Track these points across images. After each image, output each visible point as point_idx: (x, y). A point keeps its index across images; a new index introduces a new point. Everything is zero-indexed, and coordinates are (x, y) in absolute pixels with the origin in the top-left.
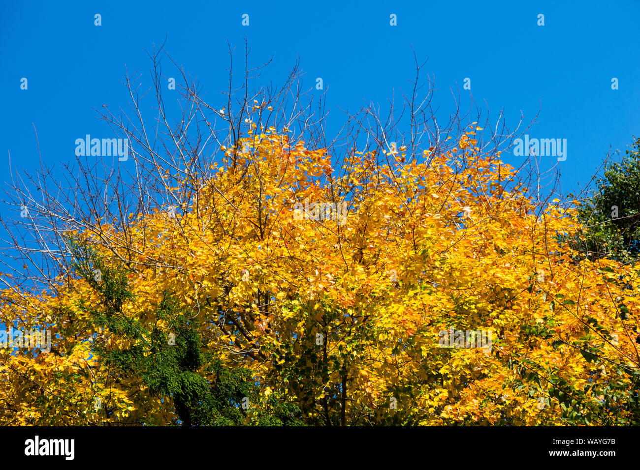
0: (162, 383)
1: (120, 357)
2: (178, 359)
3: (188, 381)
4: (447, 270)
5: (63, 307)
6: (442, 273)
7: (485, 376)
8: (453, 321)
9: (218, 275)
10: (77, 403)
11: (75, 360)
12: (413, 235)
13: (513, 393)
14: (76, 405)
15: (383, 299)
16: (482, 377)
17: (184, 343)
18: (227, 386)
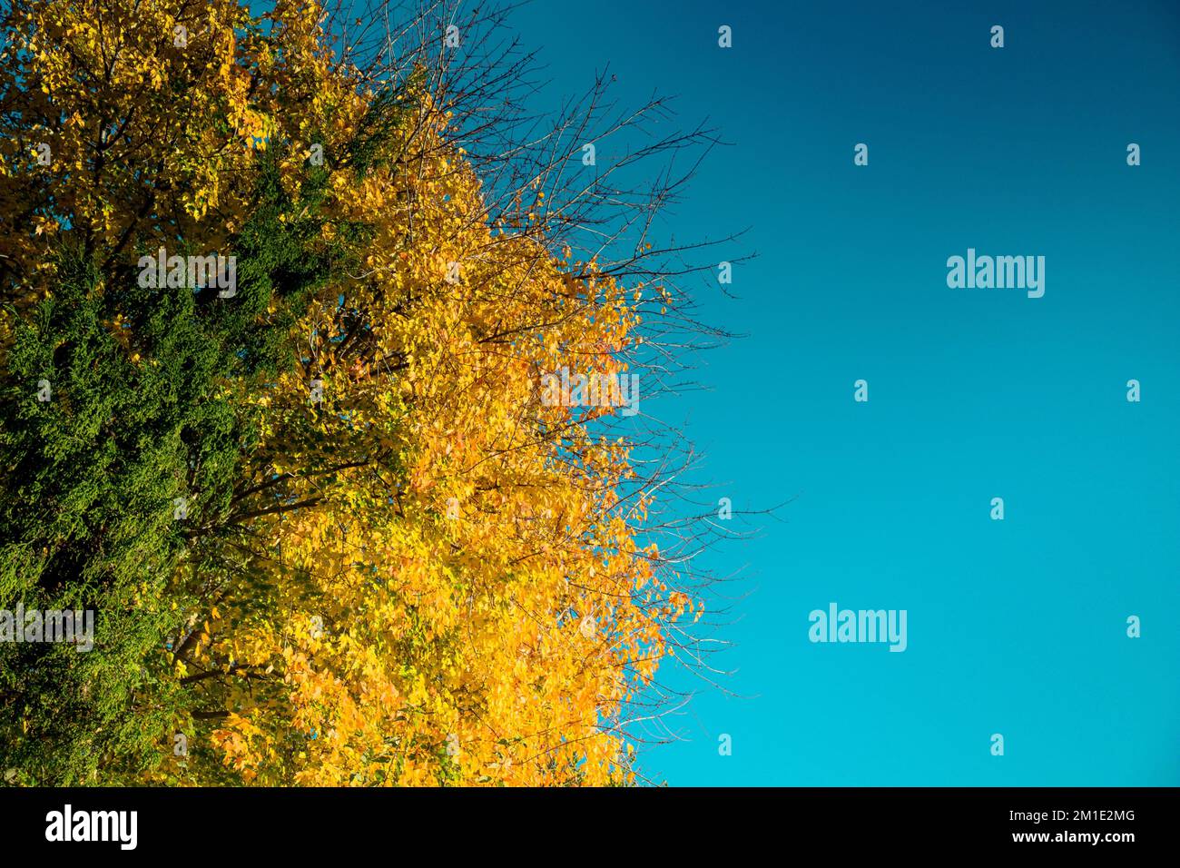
0: (247, 251)
1: (271, 182)
2: (285, 264)
3: (259, 287)
4: (493, 614)
5: (317, 85)
6: (486, 608)
7: (358, 701)
8: (425, 640)
9: (415, 293)
10: (187, 136)
11: (247, 120)
12: (530, 555)
13: (342, 745)
14: (185, 136)
15: (432, 531)
16: (355, 697)
17: (309, 266)
18: (263, 341)
